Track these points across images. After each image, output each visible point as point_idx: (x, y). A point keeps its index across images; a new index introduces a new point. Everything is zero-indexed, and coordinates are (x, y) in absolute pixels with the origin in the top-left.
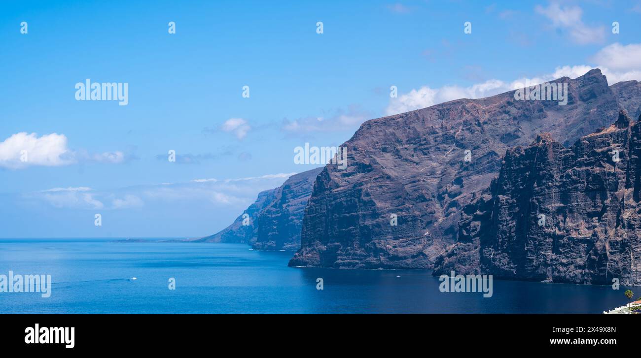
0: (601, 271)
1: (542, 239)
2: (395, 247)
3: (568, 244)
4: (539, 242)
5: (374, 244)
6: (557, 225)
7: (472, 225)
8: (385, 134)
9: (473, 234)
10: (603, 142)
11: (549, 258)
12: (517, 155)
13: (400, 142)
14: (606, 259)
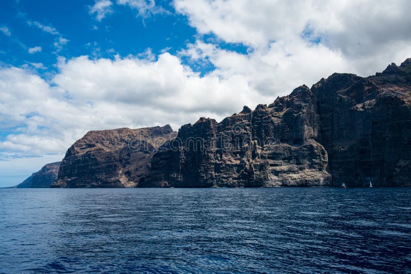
0: (251, 180)
1: (209, 165)
2: (106, 178)
3: (226, 168)
4: (207, 167)
5: (96, 177)
6: (217, 158)
7: (160, 162)
8: (98, 136)
9: (161, 166)
10: (238, 119)
11: (214, 175)
12: (189, 128)
13: (104, 140)
14: (253, 174)
